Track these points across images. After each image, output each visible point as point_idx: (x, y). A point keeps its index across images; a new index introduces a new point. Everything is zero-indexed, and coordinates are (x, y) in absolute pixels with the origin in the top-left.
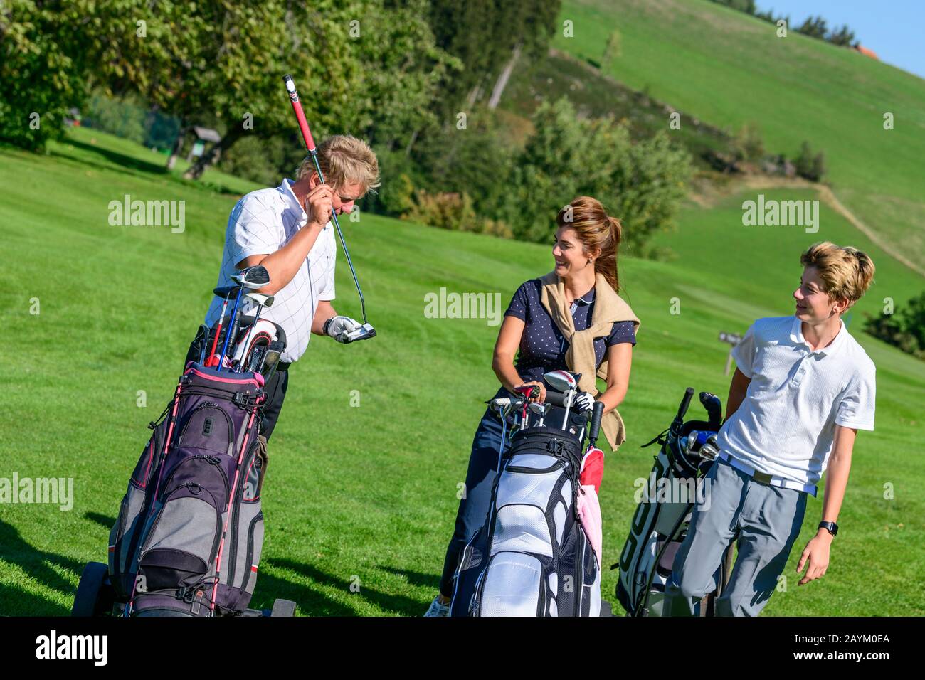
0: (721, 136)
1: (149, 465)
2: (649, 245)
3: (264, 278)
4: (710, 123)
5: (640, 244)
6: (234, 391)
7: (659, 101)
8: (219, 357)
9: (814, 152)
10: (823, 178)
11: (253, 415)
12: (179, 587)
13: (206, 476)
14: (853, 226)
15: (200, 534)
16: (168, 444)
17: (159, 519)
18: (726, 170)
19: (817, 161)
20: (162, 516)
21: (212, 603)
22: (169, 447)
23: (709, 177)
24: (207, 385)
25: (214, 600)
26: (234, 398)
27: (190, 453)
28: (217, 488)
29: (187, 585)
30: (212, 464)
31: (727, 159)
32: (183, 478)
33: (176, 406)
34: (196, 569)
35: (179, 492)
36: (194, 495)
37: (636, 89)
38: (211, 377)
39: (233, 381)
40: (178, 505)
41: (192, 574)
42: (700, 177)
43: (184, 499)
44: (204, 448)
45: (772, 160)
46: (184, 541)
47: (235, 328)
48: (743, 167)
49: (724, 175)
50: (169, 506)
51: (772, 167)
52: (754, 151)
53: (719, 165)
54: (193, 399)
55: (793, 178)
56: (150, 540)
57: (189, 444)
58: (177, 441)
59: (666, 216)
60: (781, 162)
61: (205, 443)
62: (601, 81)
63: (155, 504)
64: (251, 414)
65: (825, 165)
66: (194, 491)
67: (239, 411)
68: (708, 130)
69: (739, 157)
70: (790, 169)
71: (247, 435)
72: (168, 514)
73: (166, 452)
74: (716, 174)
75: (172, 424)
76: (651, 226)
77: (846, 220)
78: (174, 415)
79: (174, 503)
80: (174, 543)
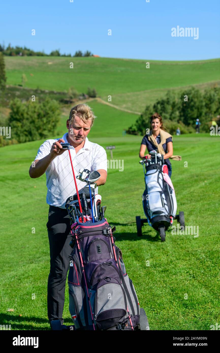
0: (64, 94)
1: (77, 274)
2: (56, 131)
3: (97, 175)
4: (59, 91)
5: (53, 132)
6: (102, 230)
7: (43, 89)
8: (85, 216)
9: (92, 89)
10: (97, 96)
11: (112, 237)
12: (117, 325)
13: (109, 272)
14: (110, 107)
15: (118, 299)
16: (82, 262)
17: (97, 298)
18: (69, 103)
19: (94, 92)
20: (98, 296)
21: (132, 326)
22: (84, 263)
23: (65, 107)
24: (89, 231)
25: (132, 325)
26: (103, 232)
27: (96, 263)
28: (115, 275)
29: (120, 323)
30: (109, 265)
31: (68, 99)
32: (99, 276)
33: (78, 245)
34: (121, 315)
35: (101, 283)
36: (108, 282)
37: (35, 88)
38: (90, 227)
39: (100, 225)
40: (103, 289)
41: (121, 318)
42: (62, 107)
43: (105, 285)
44: (101, 259)
45: (80, 95)
46: (113, 304)
47: (85, 201)
48: (73, 100)
49: (69, 105)
50: (99, 291)
51: (81, 98)
52: (75, 95)
53: (66, 102)
54: (86, 239)
55: (88, 98)
56: (97, 309)
57: (94, 259)
58: (87, 260)
59: (57, 121)
60: (83, 95)
61: (101, 256)
62: (24, 90)
63: (90, 291)
64: (111, 237)
65: (96, 92)
66: (107, 280)
67: (107, 237)
68: (60, 93)
69: (71, 98)
70: (87, 96)
71: (114, 247)
72: (101, 294)
73: (83, 266)
74: (66, 105)
75: (80, 253)
76: (54, 126)
77: (107, 106)
78: (79, 248)
79: (101, 288)
80: (108, 307)
